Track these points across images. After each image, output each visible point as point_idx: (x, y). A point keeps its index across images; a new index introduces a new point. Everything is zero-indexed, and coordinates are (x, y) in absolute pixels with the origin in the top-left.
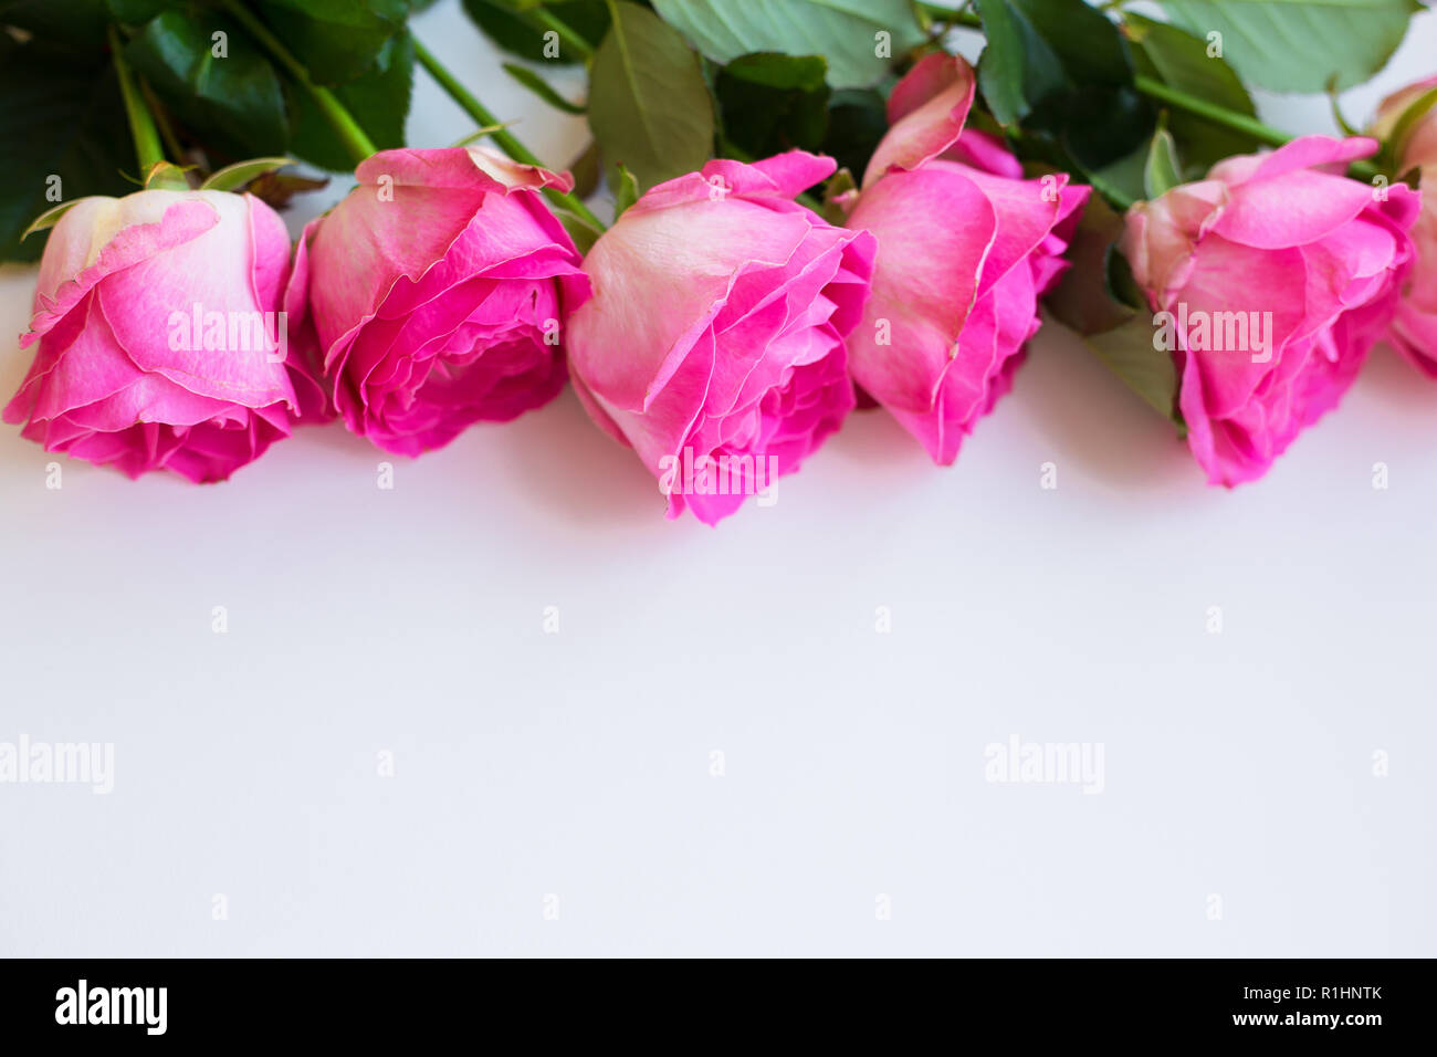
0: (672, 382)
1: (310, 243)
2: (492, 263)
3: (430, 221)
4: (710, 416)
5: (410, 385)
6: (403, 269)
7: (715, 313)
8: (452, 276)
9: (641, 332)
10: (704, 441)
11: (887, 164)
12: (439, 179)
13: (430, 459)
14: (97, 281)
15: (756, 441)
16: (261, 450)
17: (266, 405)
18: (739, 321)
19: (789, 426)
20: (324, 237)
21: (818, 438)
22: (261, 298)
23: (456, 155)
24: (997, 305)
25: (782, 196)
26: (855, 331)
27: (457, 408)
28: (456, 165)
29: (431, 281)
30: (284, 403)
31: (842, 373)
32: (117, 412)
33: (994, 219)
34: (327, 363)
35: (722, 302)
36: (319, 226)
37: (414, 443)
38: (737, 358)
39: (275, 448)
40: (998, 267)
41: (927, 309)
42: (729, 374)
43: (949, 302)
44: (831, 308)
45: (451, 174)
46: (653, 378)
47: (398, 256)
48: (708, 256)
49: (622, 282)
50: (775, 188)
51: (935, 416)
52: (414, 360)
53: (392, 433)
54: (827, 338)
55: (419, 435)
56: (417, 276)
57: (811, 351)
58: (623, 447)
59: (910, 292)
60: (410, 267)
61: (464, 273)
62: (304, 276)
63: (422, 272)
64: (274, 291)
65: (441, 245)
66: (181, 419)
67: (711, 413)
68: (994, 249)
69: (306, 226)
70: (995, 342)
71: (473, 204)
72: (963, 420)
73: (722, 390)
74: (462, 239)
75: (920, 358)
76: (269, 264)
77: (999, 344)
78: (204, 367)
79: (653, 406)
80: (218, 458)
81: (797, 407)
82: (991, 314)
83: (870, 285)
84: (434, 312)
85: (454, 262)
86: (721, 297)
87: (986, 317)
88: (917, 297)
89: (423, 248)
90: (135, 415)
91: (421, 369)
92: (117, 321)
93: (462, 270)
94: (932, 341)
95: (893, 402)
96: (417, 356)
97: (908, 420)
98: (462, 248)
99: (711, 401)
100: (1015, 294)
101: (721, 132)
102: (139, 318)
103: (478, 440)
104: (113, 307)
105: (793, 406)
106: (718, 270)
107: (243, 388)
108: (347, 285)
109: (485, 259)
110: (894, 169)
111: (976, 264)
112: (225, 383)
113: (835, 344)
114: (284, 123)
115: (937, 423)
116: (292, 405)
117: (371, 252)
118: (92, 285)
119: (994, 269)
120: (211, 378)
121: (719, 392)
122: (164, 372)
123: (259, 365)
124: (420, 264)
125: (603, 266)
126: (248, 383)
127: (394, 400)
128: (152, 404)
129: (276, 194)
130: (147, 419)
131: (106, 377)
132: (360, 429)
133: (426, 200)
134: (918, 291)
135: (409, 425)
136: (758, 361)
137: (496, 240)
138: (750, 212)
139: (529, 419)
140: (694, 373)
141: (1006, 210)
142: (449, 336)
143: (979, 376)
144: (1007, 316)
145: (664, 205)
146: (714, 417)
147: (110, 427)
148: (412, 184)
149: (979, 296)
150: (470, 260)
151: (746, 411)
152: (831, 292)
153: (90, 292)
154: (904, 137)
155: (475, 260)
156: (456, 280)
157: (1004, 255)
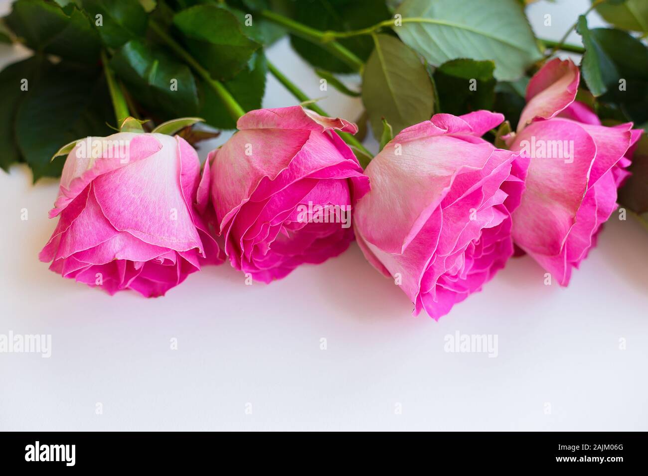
0: (417, 238)
1: (211, 163)
2: (316, 169)
3: (279, 148)
4: (439, 256)
5: (268, 240)
6: (265, 173)
7: (444, 195)
8: (292, 177)
9: (399, 209)
10: (435, 270)
11: (533, 117)
12: (285, 123)
13: (276, 284)
14: (93, 179)
15: (462, 272)
16: (183, 278)
17: (187, 250)
18: (454, 202)
19: (479, 264)
20: (218, 159)
21: (493, 271)
22: (185, 191)
23: (295, 109)
24: (596, 194)
25: (474, 135)
26: (516, 210)
27: (292, 256)
28: (295, 115)
29: (280, 180)
30: (197, 249)
31: (508, 234)
32: (103, 254)
33: (594, 146)
34: (221, 227)
35: (448, 189)
36: (216, 153)
37: (267, 275)
38: (455, 223)
39: (191, 277)
40: (598, 173)
41: (557, 196)
42: (450, 232)
43: (571, 192)
44: (506, 196)
45: (292, 120)
46: (407, 234)
47: (262, 167)
48: (437, 166)
49: (387, 181)
50: (471, 130)
51: (562, 257)
52: (270, 225)
53: (256, 269)
54: (502, 214)
55: (269, 271)
56: (273, 176)
57: (493, 220)
58: (386, 277)
59: (547, 187)
60: (270, 173)
61: (299, 175)
62: (208, 180)
63: (276, 175)
64: (191, 188)
65: (287, 160)
66: (139, 258)
67: (440, 254)
68: (595, 163)
69: (209, 153)
70: (596, 215)
71: (304, 138)
72: (576, 261)
73: (446, 241)
74: (298, 157)
75: (553, 224)
76: (188, 172)
77: (598, 216)
78: (152, 229)
79: (406, 251)
80: (159, 283)
81: (483, 254)
82: (593, 199)
83: (525, 182)
84: (282, 198)
85: (293, 170)
86: (447, 186)
87: (590, 201)
88: (552, 190)
89: (276, 162)
90: (112, 255)
91: (274, 230)
92: (104, 202)
93: (298, 174)
94: (561, 214)
95: (535, 251)
96: (272, 223)
97: (544, 261)
98: (298, 162)
99: (440, 247)
100: (606, 189)
101: (438, 103)
102: (116, 201)
103: (302, 273)
104: (102, 195)
105: (481, 253)
106: (444, 173)
107: (174, 240)
108: (233, 183)
109: (311, 167)
110: (537, 119)
111: (585, 171)
112: (164, 238)
113: (506, 217)
114: (197, 101)
115: (563, 262)
116: (201, 251)
117: (246, 165)
118: (90, 181)
119: (596, 173)
120: (157, 235)
121: (445, 242)
122: (130, 231)
123: (183, 228)
124: (274, 171)
125: (376, 174)
126: (177, 238)
127: (258, 250)
128: (123, 249)
129: (193, 138)
130: (120, 257)
131: (97, 234)
132: (238, 266)
133: (277, 137)
134: (553, 187)
135: (265, 264)
136: (467, 223)
137: (317, 158)
138: (459, 143)
139: (330, 262)
140: (430, 232)
141: (600, 141)
142: (291, 211)
143: (588, 234)
144: (602, 200)
145: (410, 139)
146: (441, 256)
147: (99, 262)
148: (270, 127)
149: (589, 188)
150: (303, 168)
151: (458, 253)
152: (505, 187)
153: (88, 186)
154: (540, 103)
155: (306, 168)
156: (295, 178)
157: (600, 165)
